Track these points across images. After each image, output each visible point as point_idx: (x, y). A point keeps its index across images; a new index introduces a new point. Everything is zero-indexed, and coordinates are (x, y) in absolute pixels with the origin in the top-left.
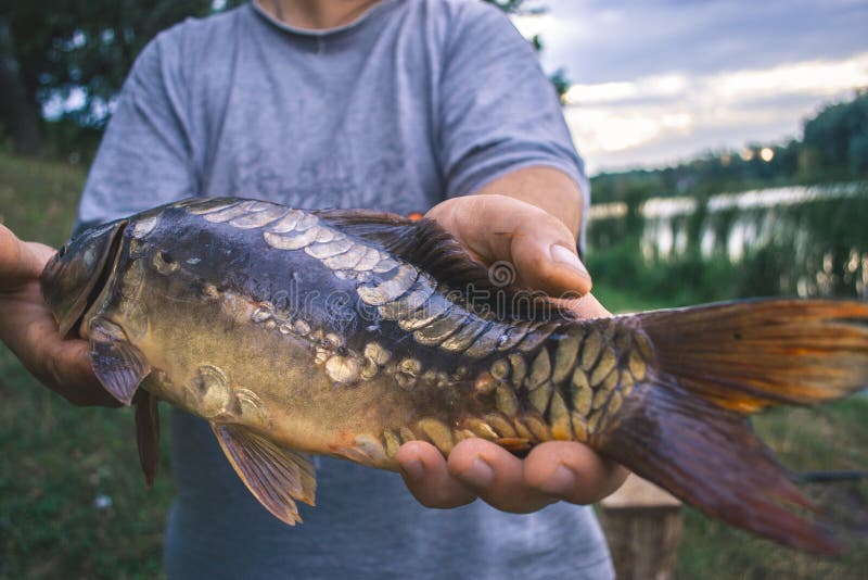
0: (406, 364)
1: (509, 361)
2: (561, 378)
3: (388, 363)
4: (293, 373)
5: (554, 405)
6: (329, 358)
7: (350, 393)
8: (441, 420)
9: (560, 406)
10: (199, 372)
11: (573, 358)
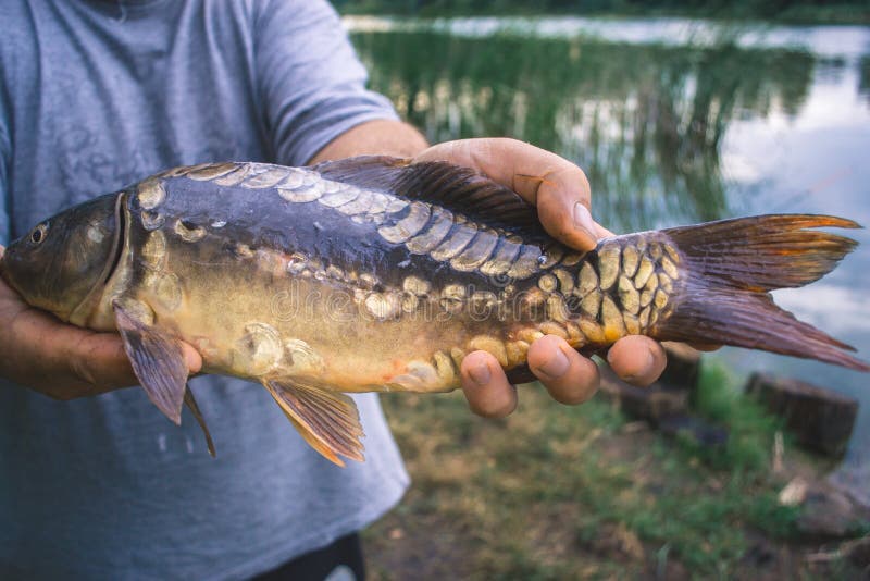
0: (449, 290)
1: (556, 276)
2: (609, 286)
3: (429, 292)
4: (337, 315)
5: (605, 308)
6: (368, 296)
7: (394, 325)
8: (492, 335)
9: (610, 307)
10: (246, 331)
11: (617, 267)
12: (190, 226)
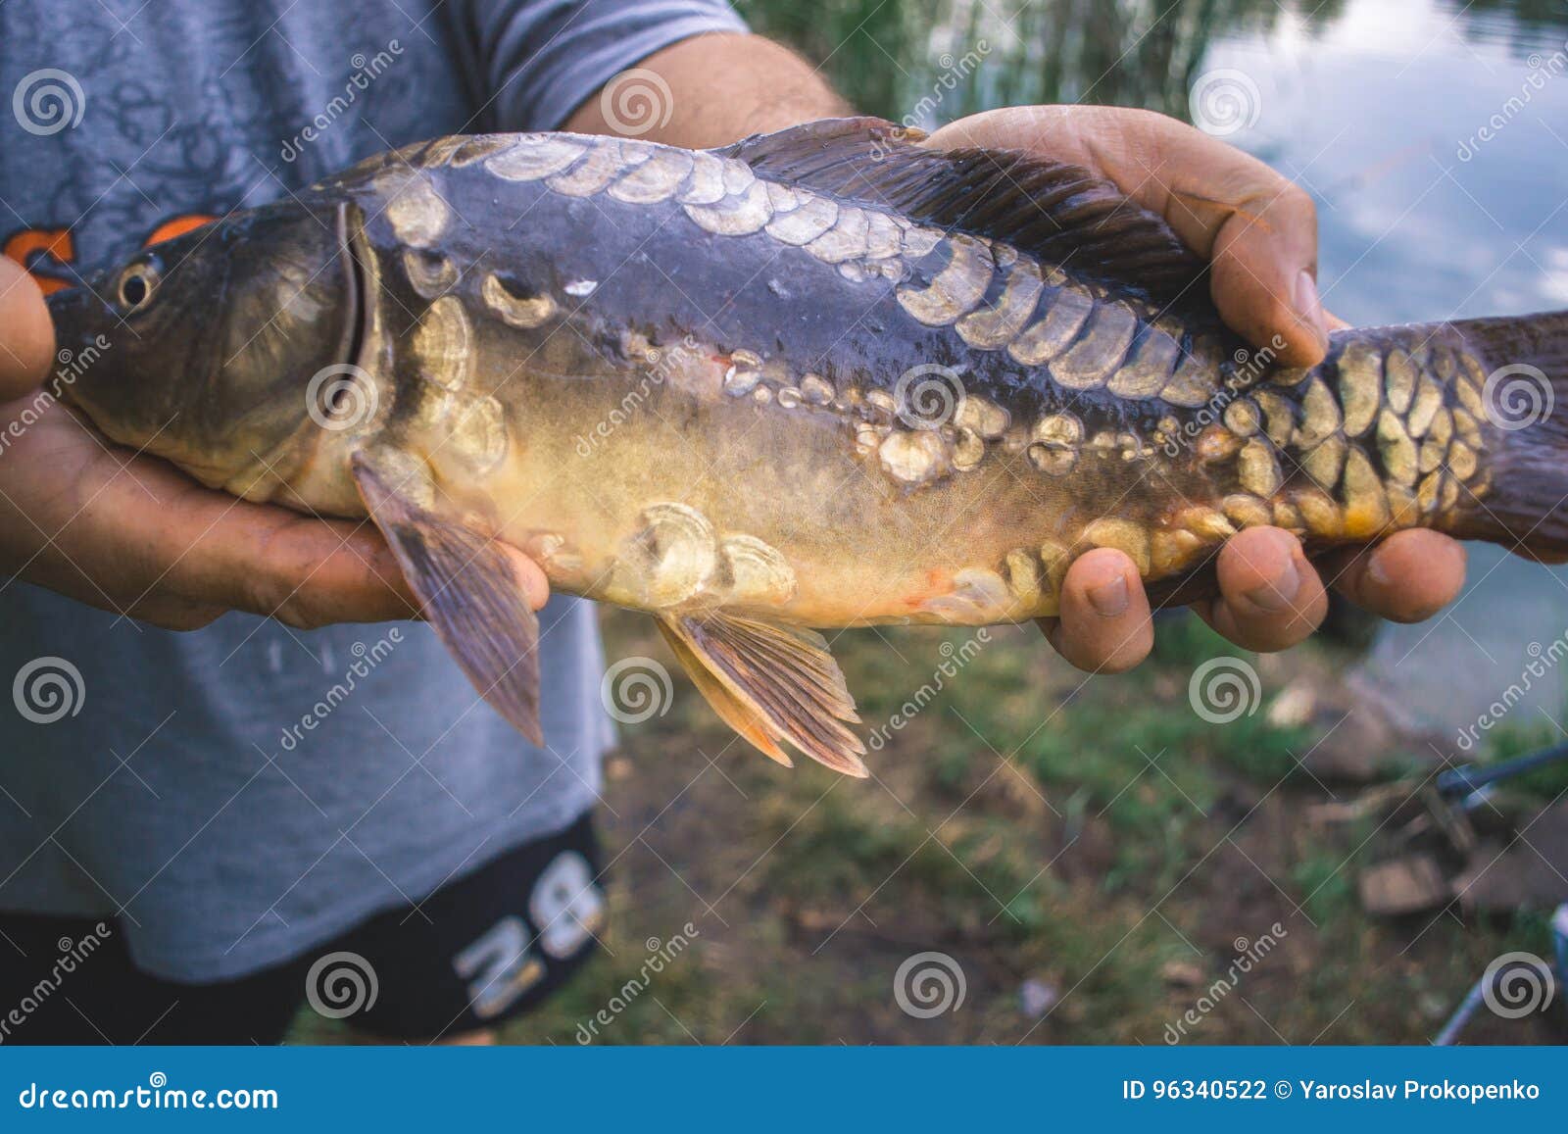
0: (1047, 427)
1: (1258, 405)
2: (1361, 429)
3: (1006, 430)
4: (823, 482)
5: (1351, 472)
6: (882, 439)
7: (935, 497)
8: (1126, 519)
9: (1360, 469)
10: (643, 520)
11: (1374, 392)
12: (519, 290)
